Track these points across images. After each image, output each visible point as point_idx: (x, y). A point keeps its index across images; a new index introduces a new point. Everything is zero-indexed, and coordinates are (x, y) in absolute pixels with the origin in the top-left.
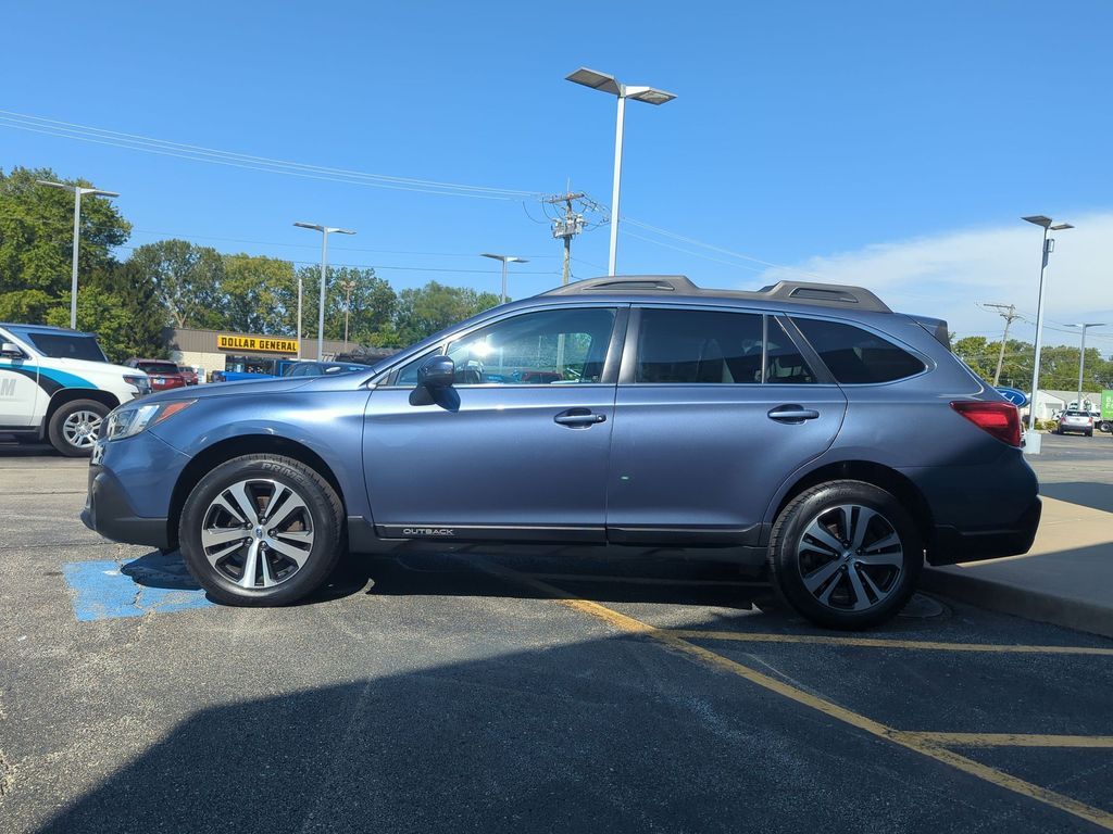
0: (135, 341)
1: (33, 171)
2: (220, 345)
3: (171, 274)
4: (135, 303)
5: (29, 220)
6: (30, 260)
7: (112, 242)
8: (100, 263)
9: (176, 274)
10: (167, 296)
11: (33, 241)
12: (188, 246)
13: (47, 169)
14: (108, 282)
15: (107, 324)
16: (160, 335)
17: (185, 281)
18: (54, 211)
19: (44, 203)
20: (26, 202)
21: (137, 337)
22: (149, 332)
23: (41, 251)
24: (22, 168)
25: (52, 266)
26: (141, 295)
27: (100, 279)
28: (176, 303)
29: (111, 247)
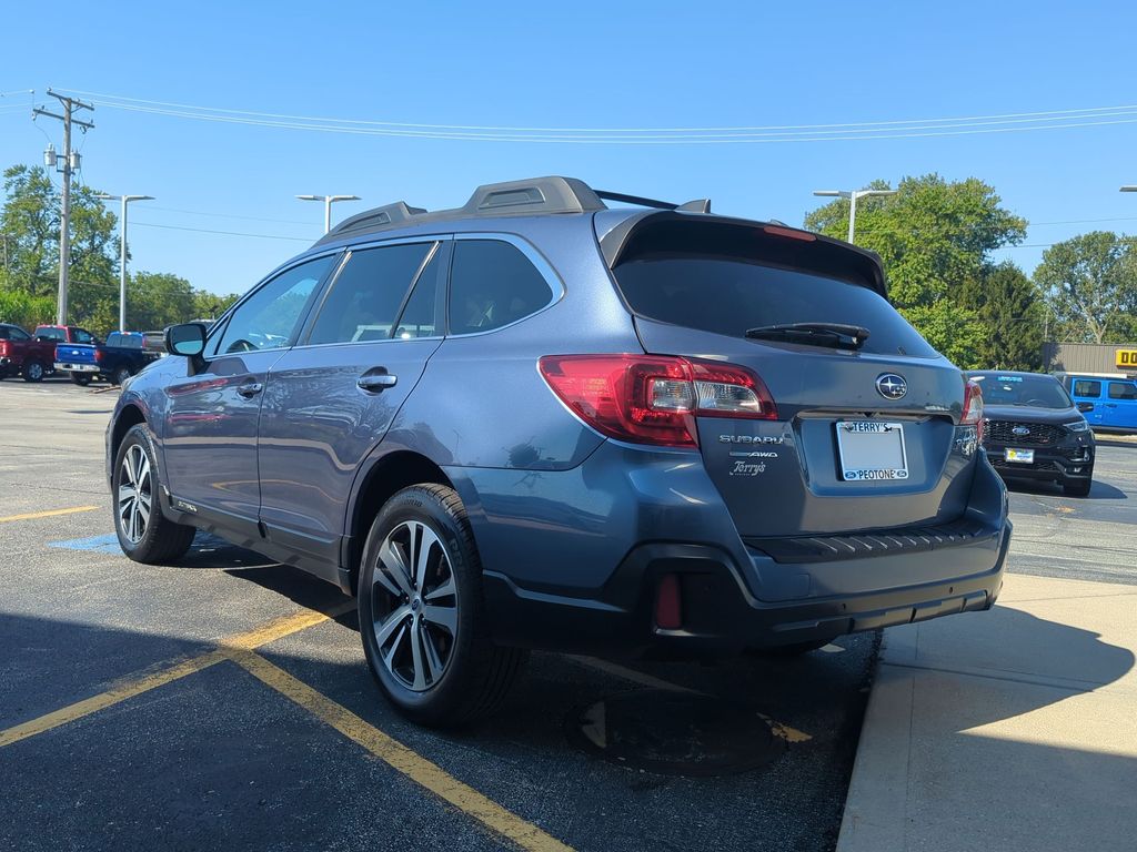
0: (1007, 361)
1: (920, 179)
2: (1119, 362)
3: (1089, 275)
4: (1009, 315)
5: (899, 234)
6: (897, 276)
7: (988, 246)
8: (973, 271)
9: (1095, 275)
10: (1082, 304)
11: (902, 255)
12: (1112, 238)
13: (933, 174)
14: (980, 293)
15: (960, 341)
16: (1038, 353)
17: (1106, 283)
18: (927, 219)
19: (917, 212)
20: (899, 214)
21: (1009, 356)
22: (1024, 349)
23: (908, 267)
24: (909, 178)
25: (918, 281)
26: (1017, 305)
27: (970, 291)
28: (1094, 313)
29: (987, 252)
